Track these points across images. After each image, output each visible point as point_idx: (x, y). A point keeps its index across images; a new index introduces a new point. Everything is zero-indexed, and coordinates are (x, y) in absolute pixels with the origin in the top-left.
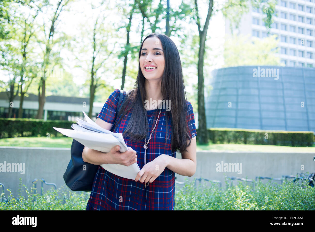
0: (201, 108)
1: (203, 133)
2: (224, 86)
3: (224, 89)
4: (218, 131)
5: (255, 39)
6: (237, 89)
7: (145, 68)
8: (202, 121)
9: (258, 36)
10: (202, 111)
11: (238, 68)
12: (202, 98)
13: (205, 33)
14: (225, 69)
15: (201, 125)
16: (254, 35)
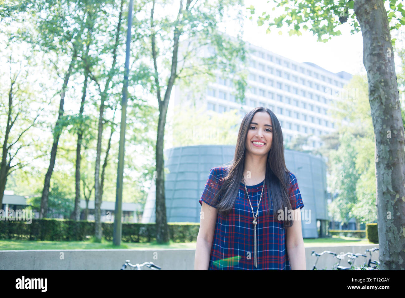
0: (160, 196)
1: (162, 228)
2: (182, 170)
3: (182, 173)
4: (178, 226)
5: (211, 112)
6: (198, 174)
7: (252, 142)
8: (161, 214)
9: (214, 110)
10: (161, 200)
11: (198, 147)
12: (161, 184)
13: (166, 104)
14: (184, 148)
15: (160, 218)
16: (209, 109)
